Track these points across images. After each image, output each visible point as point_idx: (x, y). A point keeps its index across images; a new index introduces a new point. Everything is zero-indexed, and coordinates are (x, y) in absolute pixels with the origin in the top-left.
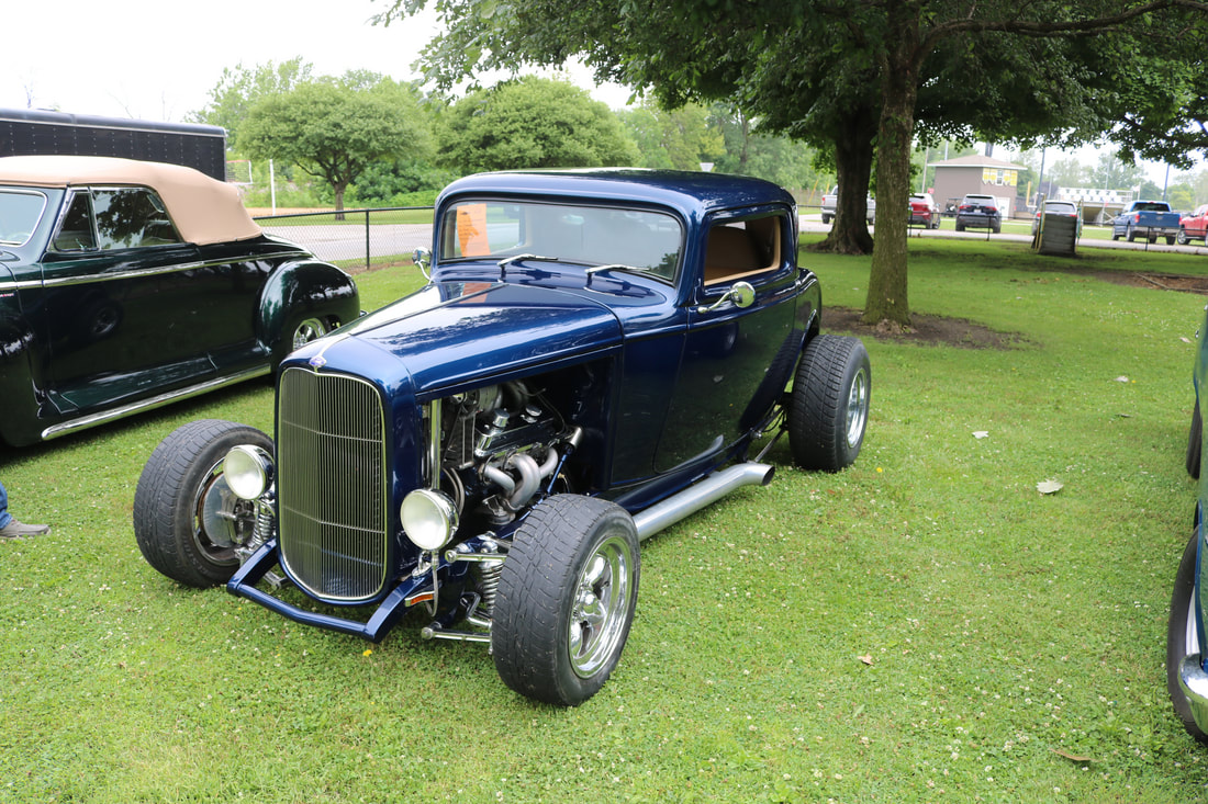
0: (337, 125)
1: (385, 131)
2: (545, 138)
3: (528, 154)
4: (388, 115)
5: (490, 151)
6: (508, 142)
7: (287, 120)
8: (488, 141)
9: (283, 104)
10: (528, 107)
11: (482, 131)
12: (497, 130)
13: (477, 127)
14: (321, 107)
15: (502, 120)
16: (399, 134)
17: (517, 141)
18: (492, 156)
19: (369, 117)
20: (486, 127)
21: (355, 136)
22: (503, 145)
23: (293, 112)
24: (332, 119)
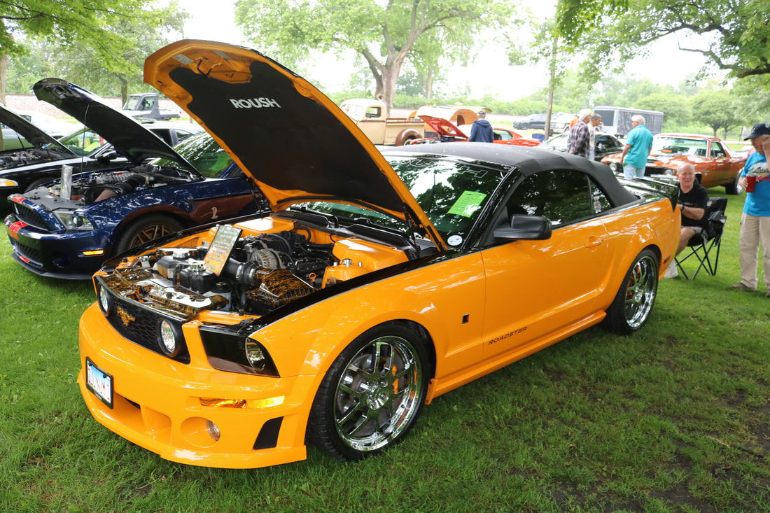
0: (666, 108)
1: (680, 111)
2: (729, 113)
3: (723, 118)
4: (681, 105)
5: (708, 117)
6: (715, 114)
7: (649, 106)
8: (708, 113)
9: (648, 100)
10: (723, 102)
11: (706, 110)
12: (711, 110)
13: (704, 108)
14: (661, 103)
15: (713, 106)
16: (684, 112)
17: (718, 114)
18: (708, 119)
19: (674, 106)
20: (707, 109)
21: (670, 112)
22: (713, 115)
23: (651, 103)
24: (665, 106)
